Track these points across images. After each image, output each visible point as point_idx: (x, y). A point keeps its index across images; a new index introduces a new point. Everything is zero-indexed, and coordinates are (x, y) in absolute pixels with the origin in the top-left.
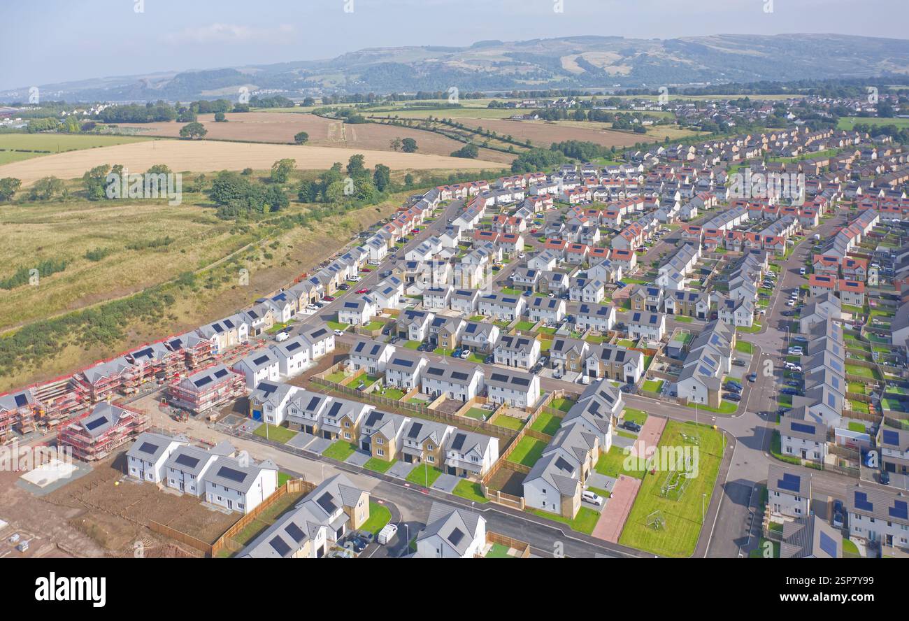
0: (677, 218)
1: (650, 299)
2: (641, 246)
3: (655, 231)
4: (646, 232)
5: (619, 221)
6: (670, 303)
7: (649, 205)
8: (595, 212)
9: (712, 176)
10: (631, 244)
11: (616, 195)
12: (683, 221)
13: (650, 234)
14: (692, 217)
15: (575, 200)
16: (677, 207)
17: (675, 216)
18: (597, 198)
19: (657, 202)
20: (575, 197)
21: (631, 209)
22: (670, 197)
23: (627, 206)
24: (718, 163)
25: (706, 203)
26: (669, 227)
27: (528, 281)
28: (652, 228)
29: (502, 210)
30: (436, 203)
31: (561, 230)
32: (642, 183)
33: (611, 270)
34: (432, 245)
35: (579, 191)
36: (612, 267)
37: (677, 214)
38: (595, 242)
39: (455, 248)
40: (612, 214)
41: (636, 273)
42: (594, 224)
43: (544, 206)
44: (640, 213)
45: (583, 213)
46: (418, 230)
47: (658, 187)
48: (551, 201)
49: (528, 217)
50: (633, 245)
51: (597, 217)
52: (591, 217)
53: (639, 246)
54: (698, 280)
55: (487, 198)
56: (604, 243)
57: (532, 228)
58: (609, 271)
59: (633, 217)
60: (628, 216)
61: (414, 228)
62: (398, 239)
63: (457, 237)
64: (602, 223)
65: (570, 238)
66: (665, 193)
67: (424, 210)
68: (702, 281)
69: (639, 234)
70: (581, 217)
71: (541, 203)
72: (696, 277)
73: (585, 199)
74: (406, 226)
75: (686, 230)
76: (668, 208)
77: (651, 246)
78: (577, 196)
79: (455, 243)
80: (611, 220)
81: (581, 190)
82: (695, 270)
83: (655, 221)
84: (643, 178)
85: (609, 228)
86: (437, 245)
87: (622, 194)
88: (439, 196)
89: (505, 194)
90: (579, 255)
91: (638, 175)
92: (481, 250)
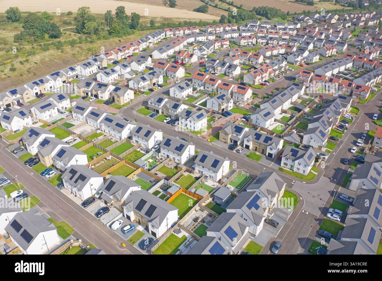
0: (303, 61)
1: (235, 135)
2: (265, 81)
3: (283, 70)
4: (275, 71)
5: (261, 60)
6: (248, 141)
7: (289, 50)
8: (246, 53)
9: (341, 34)
10: (257, 80)
11: (272, 42)
12: (306, 64)
13: (277, 72)
14: (314, 61)
15: (244, 43)
16: (306, 54)
17: (302, 60)
18: (259, 42)
19: (295, 49)
20: (245, 41)
21: (275, 52)
22: (306, 46)
23: (272, 50)
24: (349, 27)
25: (328, 52)
26: (293, 68)
27: (157, 106)
28: (281, 68)
29: (194, 46)
30: (159, 39)
31: (215, 64)
32: (293, 36)
33: (222, 103)
34: (121, 69)
35: (248, 37)
36: (225, 100)
37: (304, 59)
38: (235, 75)
39: (140, 71)
40: (257, 55)
41: (247, 104)
42: (245, 61)
43: (222, 46)
44: (279, 56)
45: (239, 53)
46: (132, 56)
47: (301, 39)
48: (228, 43)
49: (204, 53)
50: (258, 80)
51: (247, 57)
52: (243, 57)
53: (264, 80)
54: (290, 116)
55: (188, 38)
56: (241, 77)
57: (203, 60)
58: (221, 104)
59: (274, 58)
60: (270, 57)
61: (131, 54)
62: (112, 61)
63: (144, 64)
64: (249, 61)
65: (220, 70)
66: (304, 43)
67: (145, 43)
68: (292, 118)
69: (266, 72)
70: (234, 56)
71: (220, 44)
72: (288, 114)
73: (252, 43)
74: (123, 53)
75: (300, 73)
76: (299, 54)
77: (273, 82)
78: (246, 41)
79: (141, 68)
80: (255, 59)
81: (250, 37)
82: (292, 105)
83: (285, 63)
84: (296, 32)
85: (252, 65)
86: (124, 69)
87: (276, 42)
88: (164, 34)
89: (202, 36)
90: (213, 85)
91: (294, 30)
92: (145, 76)
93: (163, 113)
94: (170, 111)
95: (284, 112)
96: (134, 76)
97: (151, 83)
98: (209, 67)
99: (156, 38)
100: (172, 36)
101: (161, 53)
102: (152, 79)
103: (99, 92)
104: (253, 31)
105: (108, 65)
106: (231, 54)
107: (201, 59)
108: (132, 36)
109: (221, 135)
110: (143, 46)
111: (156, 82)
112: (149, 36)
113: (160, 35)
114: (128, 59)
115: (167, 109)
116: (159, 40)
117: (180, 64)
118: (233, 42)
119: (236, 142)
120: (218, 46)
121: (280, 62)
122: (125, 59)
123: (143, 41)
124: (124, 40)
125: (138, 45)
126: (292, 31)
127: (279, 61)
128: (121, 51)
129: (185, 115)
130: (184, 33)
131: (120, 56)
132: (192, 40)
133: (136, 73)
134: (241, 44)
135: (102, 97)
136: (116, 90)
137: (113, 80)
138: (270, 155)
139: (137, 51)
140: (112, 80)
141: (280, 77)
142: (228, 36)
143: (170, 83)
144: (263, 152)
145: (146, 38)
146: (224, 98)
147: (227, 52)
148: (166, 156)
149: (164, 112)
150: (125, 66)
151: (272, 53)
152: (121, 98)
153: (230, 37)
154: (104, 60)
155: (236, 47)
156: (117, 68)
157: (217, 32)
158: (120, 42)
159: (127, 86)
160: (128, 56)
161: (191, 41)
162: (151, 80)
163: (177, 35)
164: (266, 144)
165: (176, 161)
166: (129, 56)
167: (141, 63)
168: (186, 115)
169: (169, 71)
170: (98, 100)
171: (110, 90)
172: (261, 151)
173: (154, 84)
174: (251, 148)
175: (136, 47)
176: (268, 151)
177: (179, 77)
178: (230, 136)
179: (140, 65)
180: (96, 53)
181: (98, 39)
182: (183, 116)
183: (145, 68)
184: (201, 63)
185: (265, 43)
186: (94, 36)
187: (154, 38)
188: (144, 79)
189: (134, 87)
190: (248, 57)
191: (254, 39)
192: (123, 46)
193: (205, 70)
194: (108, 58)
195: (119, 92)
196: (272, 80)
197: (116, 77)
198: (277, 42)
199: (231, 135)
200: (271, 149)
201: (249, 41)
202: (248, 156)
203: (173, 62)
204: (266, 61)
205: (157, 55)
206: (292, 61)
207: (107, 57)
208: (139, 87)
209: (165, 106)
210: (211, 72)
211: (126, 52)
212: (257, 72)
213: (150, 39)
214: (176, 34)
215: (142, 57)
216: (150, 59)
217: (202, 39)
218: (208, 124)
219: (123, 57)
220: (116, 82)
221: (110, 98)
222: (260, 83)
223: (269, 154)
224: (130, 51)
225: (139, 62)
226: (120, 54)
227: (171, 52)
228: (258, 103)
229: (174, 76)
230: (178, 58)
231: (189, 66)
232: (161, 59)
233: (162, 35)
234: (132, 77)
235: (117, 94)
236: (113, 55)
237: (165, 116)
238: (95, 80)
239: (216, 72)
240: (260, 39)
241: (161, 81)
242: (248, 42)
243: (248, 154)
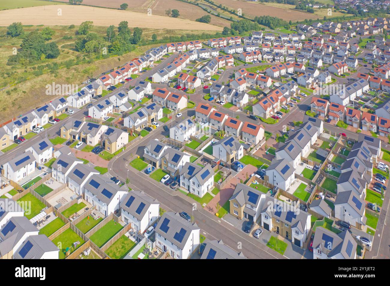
1: (249, 206)
2: (278, 113)
3: (295, 95)
4: (286, 97)
5: (269, 83)
6: (266, 217)
7: (297, 69)
8: (253, 75)
10: (267, 112)
11: (278, 58)
13: (289, 100)
15: (250, 60)
16: (316, 73)
17: (313, 82)
18: (265, 58)
19: (304, 68)
20: (250, 58)
21: (283, 72)
22: (314, 63)
23: (280, 70)
25: (339, 70)
27: (154, 156)
28: (292, 93)
29: (197, 65)
31: (220, 91)
32: (299, 49)
33: (231, 151)
34: (117, 99)
35: (253, 53)
37: (315, 80)
38: (243, 105)
40: (265, 78)
41: (260, 149)
42: (252, 84)
43: (227, 63)
44: (288, 77)
45: (245, 74)
46: (130, 78)
47: (308, 54)
48: (232, 60)
49: (209, 74)
50: (269, 113)
52: (250, 79)
54: (312, 167)
55: (191, 55)
56: (250, 107)
57: (207, 84)
58: (229, 152)
59: (283, 79)
60: (279, 79)
62: (109, 87)
63: (143, 91)
64: (257, 85)
65: (226, 99)
66: (312, 60)
67: (146, 62)
68: (315, 171)
69: (277, 101)
70: (240, 79)
71: (224, 62)
72: (310, 164)
73: (258, 59)
74: (121, 76)
75: (315, 102)
76: (309, 75)
77: (286, 113)
78: (252, 57)
79: (139, 97)
80: (263, 82)
81: (255, 53)
82: (313, 150)
83: (295, 87)
84: (302, 45)
85: (260, 89)
86: (120, 99)
87: (282, 58)
88: (166, 50)
89: (205, 52)
90: (219, 122)
91: (300, 43)
92: (143, 110)
93: (160, 166)
94: (169, 165)
95: (304, 161)
96: (131, 108)
97: (149, 118)
98: (214, 94)
99: (157, 56)
100: (174, 51)
101: (162, 76)
102: (150, 114)
103: (88, 135)
104: (257, 45)
105: (103, 91)
106: (237, 76)
107: (205, 82)
110: (144, 65)
111: (155, 117)
112: (151, 54)
113: (162, 52)
114: (126, 83)
116: (161, 57)
117: (182, 90)
118: (238, 58)
119: (251, 218)
120: (223, 64)
121: (291, 86)
122: (123, 82)
123: (144, 60)
124: (123, 58)
125: (138, 65)
127: (289, 84)
128: (119, 73)
129: (187, 172)
130: (187, 48)
131: (117, 80)
133: (133, 103)
134: (246, 62)
135: (91, 142)
139: (136, 72)
140: (105, 115)
141: (294, 106)
142: (231, 51)
143: (171, 117)
144: (288, 236)
145: (147, 55)
147: (232, 72)
148: (162, 247)
149: (162, 164)
150: (122, 96)
151: (280, 72)
152: (113, 144)
153: (234, 52)
154: (100, 86)
157: (221, 46)
158: (120, 60)
159: (122, 123)
161: (194, 59)
162: (149, 115)
163: (179, 51)
164: (289, 223)
166: (127, 80)
167: (140, 90)
168: (189, 174)
169: (169, 101)
170: (86, 145)
171: (101, 132)
172: (285, 235)
173: (153, 120)
174: (271, 228)
175: (135, 68)
177: (181, 109)
178: (243, 209)
179: (138, 93)
181: (97, 57)
182: (185, 174)
183: (143, 97)
184: (205, 88)
185: (271, 59)
186: (93, 54)
187: (155, 55)
188: (141, 115)
189: (129, 125)
190: (255, 79)
191: (260, 55)
192: (122, 67)
193: (209, 97)
194: (105, 83)
195: (111, 136)
196: (285, 111)
197: (111, 110)
198: (284, 58)
199: (244, 206)
201: (254, 57)
202: (268, 243)
203: (174, 87)
204: (275, 84)
205: (157, 78)
206: (304, 84)
207: (103, 82)
208: (134, 126)
210: (216, 100)
211: (124, 75)
212: (267, 102)
213: (151, 57)
214: (178, 49)
215: (141, 82)
216: (149, 85)
217: (206, 56)
218: (215, 185)
219: (121, 80)
220: (110, 117)
221: (99, 144)
222: (271, 115)
223: (296, 239)
224: (129, 73)
225: (137, 89)
226: (118, 77)
227: (172, 74)
228: (272, 147)
229: (175, 108)
230: (179, 82)
231: (192, 92)
232: (162, 83)
234: (128, 110)
235: (108, 139)
236: (110, 79)
237: (163, 171)
238: (87, 113)
239: (221, 100)
240: (265, 55)
241: (160, 116)
242: (253, 59)
243: (268, 240)
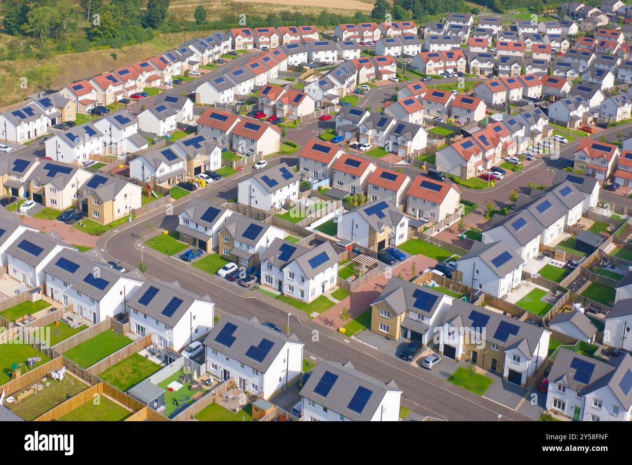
0: (590, 119)
1: (413, 316)
2: (493, 169)
5: (480, 112)
7: (551, 90)
8: (442, 95)
10: (470, 165)
11: (507, 68)
12: (599, 125)
13: (524, 146)
15: (436, 70)
16: (597, 99)
17: (586, 115)
18: (474, 69)
19: (567, 88)
20: (437, 65)
21: (516, 94)
23: (508, 90)
26: (566, 135)
27: (201, 229)
28: (534, 134)
29: (306, 74)
30: (216, 54)
31: (360, 122)
32: (560, 54)
33: (380, 225)
34: (113, 128)
35: (446, 55)
36: (388, 217)
37: (592, 112)
38: (412, 151)
39: (161, 135)
40: (469, 101)
41: (447, 230)
42: (438, 115)
43: (378, 75)
44: (527, 104)
45: (423, 95)
46: (143, 94)
47: (582, 62)
48: (393, 68)
49: (331, 92)
50: (474, 166)
51: (444, 104)
52: (433, 104)
53: (489, 167)
54: (564, 264)
55: (292, 54)
56: (429, 155)
57: (328, 111)
58: (375, 227)
59: (513, 109)
60: (503, 108)
61: (141, 91)
62: (90, 107)
63: (174, 117)
64: (449, 116)
65: (372, 138)
66: (589, 73)
67: (179, 64)
68: (568, 270)
69: (496, 146)
70: (409, 102)
71: (372, 70)
72: (560, 258)
73: (455, 70)
74: (120, 88)
75: (586, 149)
76: (579, 100)
77: (513, 170)
78: (441, 64)
79: (166, 126)
80: (465, 111)
81: (450, 55)
82: (569, 236)
83: (542, 123)
84: (568, 45)
85: (458, 125)
86: (120, 129)
87: (517, 68)
88: (229, 43)
89: (326, 50)
90: (354, 177)
91: (563, 40)
92: (174, 148)
93: (216, 249)
94: (237, 245)
95: (546, 252)
96: (146, 147)
97: (189, 166)
98: (345, 129)
99: (208, 53)
100: (250, 47)
101: (221, 90)
102: (191, 155)
103: (48, 187)
104: (457, 40)
105: (78, 115)
106: (402, 96)
107: (323, 108)
108: (147, 46)
109: (378, 315)
110: (175, 69)
111: (202, 165)
112: (191, 47)
113: (219, 45)
114: (132, 102)
115: (230, 240)
116: (217, 57)
117: (268, 120)
118: (406, 66)
119: (417, 337)
120: (368, 76)
121: (531, 119)
122: (125, 101)
123: (175, 59)
124: (125, 55)
125: (162, 68)
126: (557, 42)
127: (528, 116)
128: (115, 81)
129: (278, 255)
130: (281, 42)
131: (111, 94)
132: (300, 58)
133: (150, 138)
134: (427, 73)
135: (54, 202)
136: (94, 183)
137: (88, 157)
138: (515, 376)
139: (157, 83)
140: (85, 155)
141: (533, 158)
142: (393, 51)
143: (239, 169)
144: (495, 367)
145: (184, 51)
146: (383, 211)
147: (392, 92)
148: (220, 373)
149: (221, 245)
150: (123, 121)
151: (508, 95)
152: (107, 205)
153: (399, 54)
154: (69, 104)
155: (416, 80)
156: (102, 125)
157: (366, 41)
158: (115, 59)
159: (125, 173)
160: (132, 96)
161: (299, 62)
162: (189, 159)
163: (261, 46)
164: (500, 343)
165: (250, 388)
166: (134, 96)
167: (166, 113)
168: (281, 258)
169: (238, 136)
170: (43, 208)
171: (78, 183)
172: (489, 365)
173: (198, 171)
174: (459, 353)
175: (154, 73)
176: (509, 364)
177: (264, 154)
178: (400, 319)
179: (162, 118)
180: (48, 86)
181: (58, 48)
182: (272, 259)
183: (174, 128)
184: (322, 118)
185: (488, 69)
186: (49, 41)
187: (203, 52)
188: (170, 156)
189: (143, 176)
190: (446, 105)
191: (462, 59)
192: (121, 69)
193: (333, 136)
194: (80, 99)
195: (101, 190)
196: (511, 167)
197: (98, 149)
198: (520, 69)
199: (403, 316)
200: (517, 359)
201: (448, 64)
202: (452, 378)
203: (249, 114)
204: (493, 117)
205: (207, 94)
206: (563, 119)
207: (77, 96)
208: (155, 178)
209: (223, 230)
210: (348, 142)
211: (127, 86)
212: (472, 144)
213: (192, 53)
214: (259, 43)
215: (169, 99)
216: (189, 104)
217: (327, 58)
218: (339, 284)
219: (120, 98)
220: (96, 162)
221: (75, 206)
222: (478, 174)
223: (512, 372)
224: (140, 84)
225: (161, 112)
226: (112, 89)
227: (245, 88)
228: (476, 227)
229: (252, 150)
230: (262, 104)
231: (292, 124)
232: (219, 105)
233: (223, 45)
234: (138, 149)
235: (95, 195)
236: (93, 91)
237: (223, 258)
238: (41, 154)
239: (361, 142)
240: (475, 61)
241: (216, 163)
242: (445, 68)
243: (452, 372)
